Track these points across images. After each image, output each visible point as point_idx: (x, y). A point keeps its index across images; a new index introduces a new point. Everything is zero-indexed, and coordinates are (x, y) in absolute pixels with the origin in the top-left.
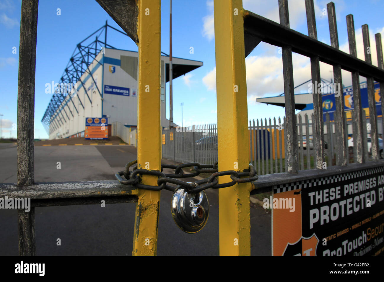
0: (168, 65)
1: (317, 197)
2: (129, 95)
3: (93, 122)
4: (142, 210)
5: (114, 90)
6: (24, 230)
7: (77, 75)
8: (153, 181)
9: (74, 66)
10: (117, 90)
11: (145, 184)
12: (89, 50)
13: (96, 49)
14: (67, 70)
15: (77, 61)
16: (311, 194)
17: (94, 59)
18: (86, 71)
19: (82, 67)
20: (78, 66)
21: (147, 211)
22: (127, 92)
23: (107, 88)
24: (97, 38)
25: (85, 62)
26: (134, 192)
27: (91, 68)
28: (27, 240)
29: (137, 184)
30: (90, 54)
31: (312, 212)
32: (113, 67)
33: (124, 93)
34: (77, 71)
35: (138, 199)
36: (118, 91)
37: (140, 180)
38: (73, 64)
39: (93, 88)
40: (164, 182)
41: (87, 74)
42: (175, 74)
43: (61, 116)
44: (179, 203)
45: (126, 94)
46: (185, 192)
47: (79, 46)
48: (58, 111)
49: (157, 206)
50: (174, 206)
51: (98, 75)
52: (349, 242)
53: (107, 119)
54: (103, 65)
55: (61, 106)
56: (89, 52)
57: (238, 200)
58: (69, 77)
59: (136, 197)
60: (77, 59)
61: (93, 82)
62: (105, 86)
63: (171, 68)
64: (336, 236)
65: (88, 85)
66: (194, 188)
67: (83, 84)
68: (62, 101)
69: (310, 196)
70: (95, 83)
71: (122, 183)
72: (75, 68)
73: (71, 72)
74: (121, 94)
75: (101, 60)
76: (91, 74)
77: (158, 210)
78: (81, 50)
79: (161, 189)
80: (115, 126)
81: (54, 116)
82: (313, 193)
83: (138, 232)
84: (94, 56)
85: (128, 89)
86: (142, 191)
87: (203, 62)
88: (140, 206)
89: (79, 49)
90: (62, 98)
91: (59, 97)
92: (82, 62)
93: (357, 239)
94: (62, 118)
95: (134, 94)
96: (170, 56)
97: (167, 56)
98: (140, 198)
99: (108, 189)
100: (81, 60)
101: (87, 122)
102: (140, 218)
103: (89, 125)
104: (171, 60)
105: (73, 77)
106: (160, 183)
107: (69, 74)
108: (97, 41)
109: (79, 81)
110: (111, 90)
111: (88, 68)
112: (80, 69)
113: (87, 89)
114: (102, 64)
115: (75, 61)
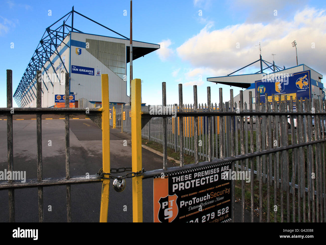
0: (128, 48)
1: (177, 179)
2: (94, 75)
3: (62, 99)
4: (104, 185)
5: (80, 70)
6: (68, 192)
7: (47, 55)
8: (107, 176)
9: (43, 47)
10: (82, 70)
11: (105, 177)
12: (57, 33)
13: (64, 33)
14: (37, 51)
15: (46, 43)
16: (174, 178)
17: (62, 42)
18: (54, 52)
19: (50, 49)
20: (47, 48)
21: (106, 186)
22: (92, 72)
23: (74, 68)
24: (64, 22)
25: (53, 44)
26: (102, 180)
27: (59, 49)
28: (69, 195)
29: (103, 177)
30: (58, 37)
31: (174, 185)
32: (79, 49)
33: (89, 72)
34: (46, 51)
35: (103, 182)
36: (84, 71)
37: (104, 176)
38: (42, 46)
39: (61, 67)
40: (111, 177)
41: (55, 55)
42: (135, 56)
43: (32, 92)
44: (115, 183)
45: (91, 74)
46: (117, 180)
47: (48, 30)
48: (29, 88)
49: (109, 184)
50: (114, 184)
51: (65, 56)
52: (197, 198)
53: (74, 96)
54: (70, 48)
55: (32, 83)
56: (57, 35)
57: (137, 181)
58: (38, 57)
59: (102, 181)
60: (46, 41)
61: (61, 62)
62: (72, 66)
63: (131, 50)
64: (189, 195)
65: (56, 65)
66: (120, 178)
67: (52, 64)
68: (32, 78)
69: (173, 179)
70: (63, 64)
71: (98, 177)
72: (44, 49)
73: (41, 53)
74: (87, 73)
75: (68, 43)
76: (59, 55)
77: (109, 185)
78: (50, 33)
79: (110, 179)
80: (81, 102)
81: (25, 92)
82: (175, 178)
83: (103, 192)
84: (61, 39)
85: (93, 69)
86: (104, 179)
87: (160, 45)
88: (104, 184)
89: (48, 33)
90: (33, 76)
91: (29, 75)
92: (51, 44)
93: (202, 197)
94: (33, 94)
95: (98, 73)
96: (131, 40)
97: (128, 39)
98: (104, 181)
99: (94, 179)
100: (49, 42)
101: (56, 99)
102: (104, 188)
103: (58, 102)
104: (131, 43)
105: (43, 57)
106: (110, 177)
107: (39, 55)
108: (64, 25)
109: (48, 61)
110: (77, 70)
111: (56, 50)
112: (49, 50)
113: (55, 69)
114: (70, 46)
115: (44, 43)
